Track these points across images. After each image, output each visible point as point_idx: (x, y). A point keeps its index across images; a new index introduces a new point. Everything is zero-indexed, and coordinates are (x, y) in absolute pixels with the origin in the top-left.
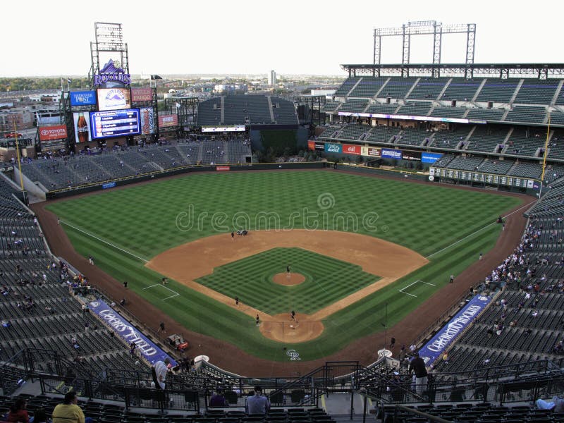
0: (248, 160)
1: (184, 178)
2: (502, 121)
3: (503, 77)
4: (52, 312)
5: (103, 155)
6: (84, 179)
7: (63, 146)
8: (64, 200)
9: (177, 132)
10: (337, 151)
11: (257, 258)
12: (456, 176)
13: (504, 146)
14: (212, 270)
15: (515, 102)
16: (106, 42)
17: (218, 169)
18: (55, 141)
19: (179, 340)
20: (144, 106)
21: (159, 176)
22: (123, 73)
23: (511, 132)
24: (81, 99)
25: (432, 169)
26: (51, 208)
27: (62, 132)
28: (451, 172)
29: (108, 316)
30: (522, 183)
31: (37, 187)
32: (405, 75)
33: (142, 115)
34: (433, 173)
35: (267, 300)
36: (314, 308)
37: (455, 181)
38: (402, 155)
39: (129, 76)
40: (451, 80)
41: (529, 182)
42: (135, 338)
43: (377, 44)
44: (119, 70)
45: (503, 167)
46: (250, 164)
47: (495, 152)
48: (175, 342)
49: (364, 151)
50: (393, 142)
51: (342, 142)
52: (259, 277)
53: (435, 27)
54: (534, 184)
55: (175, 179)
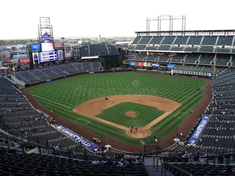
0: (101, 69)
1: (77, 77)
2: (198, 52)
3: (196, 35)
4: (44, 131)
5: (45, 69)
6: (39, 79)
7: (29, 66)
8: (32, 87)
9: (72, 59)
10: (134, 65)
11: (116, 106)
12: (182, 73)
13: (198, 61)
14: (100, 112)
15: (202, 45)
16: (44, 25)
17: (90, 73)
18: (25, 64)
19: (98, 140)
20: (59, 50)
21: (67, 76)
22: (51, 36)
23: (200, 56)
24: (35, 47)
25: (172, 70)
26: (28, 90)
27: (28, 60)
28: (180, 71)
29: (66, 132)
30: (206, 75)
31: (21, 82)
32: (159, 35)
33: (58, 53)
34: (173, 72)
35: (126, 123)
36: (145, 125)
37: (181, 74)
38: (160, 66)
39: (53, 38)
40: (177, 37)
41: (209, 74)
42: (80, 140)
43: (148, 23)
44: (49, 36)
45: (199, 69)
46: (102, 71)
47: (195, 63)
48: (96, 141)
49: (145, 64)
50: (156, 60)
51: (136, 61)
52: (120, 114)
53: (170, 17)
54: (211, 75)
55: (74, 78)
